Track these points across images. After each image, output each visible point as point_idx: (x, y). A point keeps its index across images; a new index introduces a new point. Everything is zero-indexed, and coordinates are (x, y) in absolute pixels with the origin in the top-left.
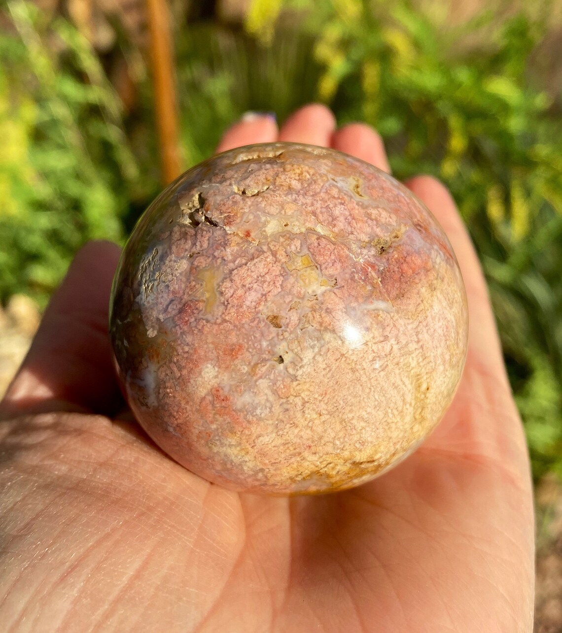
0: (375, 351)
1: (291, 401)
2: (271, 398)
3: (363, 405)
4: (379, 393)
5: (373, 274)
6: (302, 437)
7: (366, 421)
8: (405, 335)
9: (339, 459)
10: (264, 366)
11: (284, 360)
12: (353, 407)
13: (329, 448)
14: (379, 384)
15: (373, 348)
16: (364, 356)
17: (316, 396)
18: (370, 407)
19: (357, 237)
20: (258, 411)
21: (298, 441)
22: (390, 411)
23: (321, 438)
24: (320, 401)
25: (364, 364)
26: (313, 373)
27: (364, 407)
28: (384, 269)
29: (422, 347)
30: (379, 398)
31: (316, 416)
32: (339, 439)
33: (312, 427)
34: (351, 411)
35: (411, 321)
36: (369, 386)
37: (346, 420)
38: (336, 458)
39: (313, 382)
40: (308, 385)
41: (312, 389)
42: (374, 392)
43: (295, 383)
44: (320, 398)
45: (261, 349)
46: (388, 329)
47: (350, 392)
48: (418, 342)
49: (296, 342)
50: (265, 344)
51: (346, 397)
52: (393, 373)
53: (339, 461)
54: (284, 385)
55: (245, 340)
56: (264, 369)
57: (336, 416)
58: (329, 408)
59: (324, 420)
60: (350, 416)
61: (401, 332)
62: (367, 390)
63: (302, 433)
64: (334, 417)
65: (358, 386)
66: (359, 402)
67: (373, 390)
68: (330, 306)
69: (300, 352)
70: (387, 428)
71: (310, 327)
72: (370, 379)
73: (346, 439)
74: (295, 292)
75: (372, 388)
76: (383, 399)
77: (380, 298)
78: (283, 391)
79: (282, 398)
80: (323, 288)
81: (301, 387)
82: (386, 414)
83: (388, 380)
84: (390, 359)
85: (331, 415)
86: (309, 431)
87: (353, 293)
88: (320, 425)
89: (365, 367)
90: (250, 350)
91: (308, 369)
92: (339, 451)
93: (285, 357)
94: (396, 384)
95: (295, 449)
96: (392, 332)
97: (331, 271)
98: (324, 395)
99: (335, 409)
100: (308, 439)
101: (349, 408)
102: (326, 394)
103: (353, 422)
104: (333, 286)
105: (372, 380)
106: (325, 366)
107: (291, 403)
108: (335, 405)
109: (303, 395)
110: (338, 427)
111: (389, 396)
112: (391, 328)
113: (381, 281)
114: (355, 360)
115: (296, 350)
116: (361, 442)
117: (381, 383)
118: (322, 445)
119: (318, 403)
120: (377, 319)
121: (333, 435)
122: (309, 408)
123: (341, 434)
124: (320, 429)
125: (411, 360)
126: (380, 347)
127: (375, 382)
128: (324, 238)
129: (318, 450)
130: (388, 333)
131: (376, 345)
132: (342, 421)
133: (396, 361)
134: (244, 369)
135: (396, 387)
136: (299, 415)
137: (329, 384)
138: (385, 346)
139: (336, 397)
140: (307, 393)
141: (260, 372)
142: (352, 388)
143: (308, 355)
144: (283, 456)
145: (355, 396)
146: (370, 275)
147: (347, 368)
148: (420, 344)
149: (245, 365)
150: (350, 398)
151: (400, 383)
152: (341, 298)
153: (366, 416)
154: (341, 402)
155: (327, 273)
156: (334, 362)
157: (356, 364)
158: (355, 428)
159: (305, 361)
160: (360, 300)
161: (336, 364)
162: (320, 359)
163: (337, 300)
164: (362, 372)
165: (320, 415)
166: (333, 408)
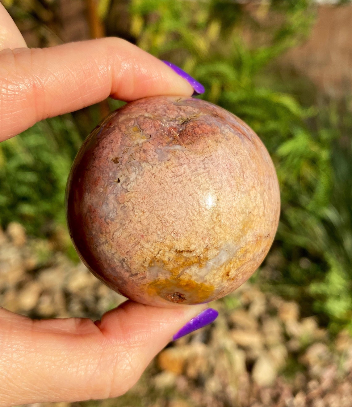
0: (174, 171)
1: (126, 205)
2: (116, 205)
3: (170, 205)
4: (179, 198)
5: (174, 132)
6: (136, 229)
7: (174, 217)
8: (194, 163)
9: (164, 247)
10: (110, 186)
11: (120, 180)
12: (163, 207)
13: (155, 237)
14: (178, 191)
15: (172, 169)
16: (166, 174)
17: (139, 200)
18: (174, 207)
19: (168, 117)
20: (111, 215)
21: (135, 232)
22: (189, 211)
23: (148, 229)
24: (142, 203)
25: (166, 179)
26: (137, 186)
27: (170, 207)
28: (182, 130)
29: (208, 172)
30: (180, 201)
31: (141, 213)
32: (159, 230)
33: (140, 221)
34: (162, 210)
35: (199, 156)
36: (171, 192)
37: (160, 216)
38: (162, 246)
39: (137, 191)
40: (134, 194)
41: (136, 196)
42: (175, 197)
43: (127, 194)
44: (142, 201)
45: (109, 177)
46: (182, 160)
47: (159, 196)
48: (205, 168)
49: (126, 170)
50: (111, 174)
51: (157, 200)
52: (187, 185)
53: (165, 248)
54: (121, 195)
55: (102, 174)
56: (110, 188)
57: (153, 213)
58: (148, 208)
59: (146, 216)
60: (163, 212)
61: (192, 162)
62: (171, 196)
63: (136, 226)
64: (152, 214)
65: (164, 192)
66: (167, 203)
67: (174, 195)
68: (145, 149)
69: (128, 175)
70: (191, 223)
71: (134, 160)
72: (171, 189)
73: (164, 230)
74: (127, 144)
75: (173, 194)
76: (183, 202)
77: (177, 143)
78: (121, 199)
79: (121, 204)
80: (143, 141)
81: (130, 195)
82: (187, 213)
83: (184, 189)
84: (184, 177)
85: (150, 212)
86: (139, 224)
87: (161, 141)
88: (144, 219)
89: (167, 181)
90: (104, 179)
91: (133, 184)
92: (162, 239)
93: (121, 179)
94: (191, 193)
95: (135, 239)
96: (184, 161)
97: (148, 132)
98: (144, 199)
99: (152, 208)
100: (140, 231)
101: (160, 208)
102: (145, 198)
103: (165, 217)
104: (148, 139)
105: (173, 189)
106: (142, 181)
107: (126, 206)
108: (152, 205)
109: (131, 200)
110: (157, 221)
111: (186, 200)
112: (184, 159)
113: (178, 135)
114: (161, 176)
115: (126, 174)
116: (175, 233)
117: (179, 191)
118: (150, 234)
119: (141, 204)
120: (175, 154)
121: (155, 227)
122: (136, 208)
123: (160, 226)
124: (145, 223)
125: (200, 178)
126: (176, 169)
127: (176, 190)
128: (148, 118)
129: (149, 240)
130: (182, 161)
131: (174, 168)
132: (158, 216)
133: (188, 178)
134: (101, 190)
135: (190, 195)
136: (131, 213)
137: (146, 192)
138: (180, 169)
139: (151, 200)
140: (134, 199)
141: (109, 190)
142: (160, 194)
143: (133, 176)
144: (130, 245)
145: (163, 199)
146: (172, 132)
147: (156, 182)
148: (207, 170)
149: (102, 188)
150: (160, 200)
151: (193, 192)
152: (152, 144)
153: (173, 213)
154: (155, 204)
155: (146, 133)
156: (148, 178)
157: (161, 179)
158: (167, 222)
159: (132, 179)
160: (164, 145)
161: (149, 179)
162: (139, 177)
163: (150, 145)
164: (165, 184)
165: (144, 213)
166: (151, 208)
